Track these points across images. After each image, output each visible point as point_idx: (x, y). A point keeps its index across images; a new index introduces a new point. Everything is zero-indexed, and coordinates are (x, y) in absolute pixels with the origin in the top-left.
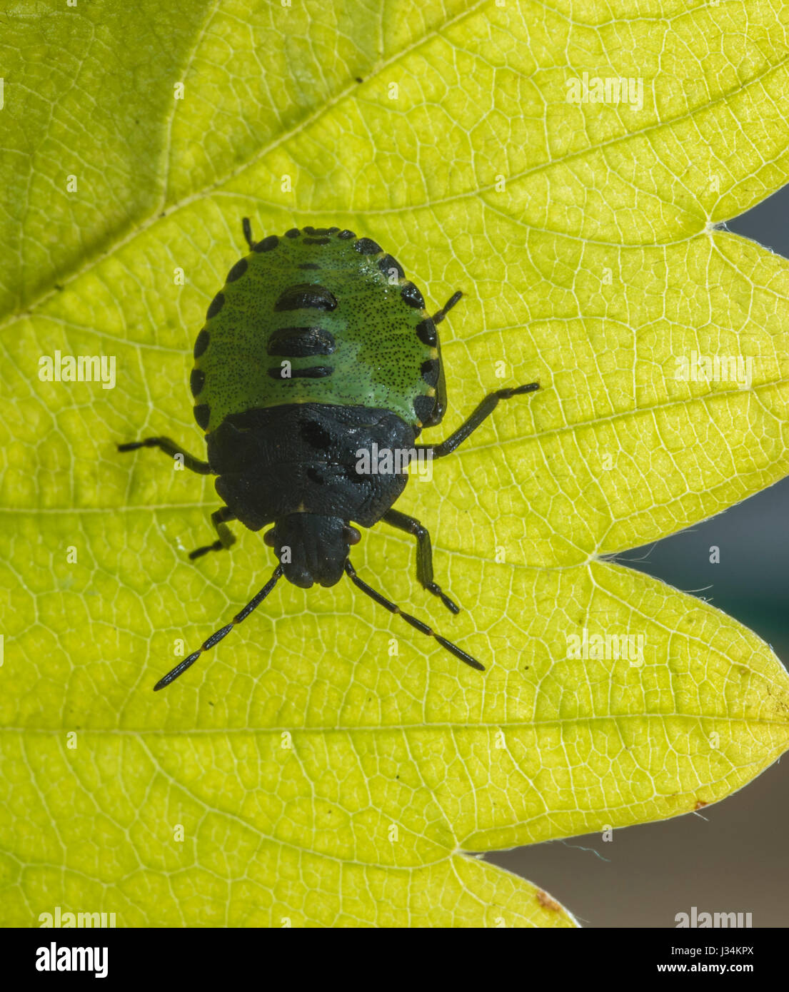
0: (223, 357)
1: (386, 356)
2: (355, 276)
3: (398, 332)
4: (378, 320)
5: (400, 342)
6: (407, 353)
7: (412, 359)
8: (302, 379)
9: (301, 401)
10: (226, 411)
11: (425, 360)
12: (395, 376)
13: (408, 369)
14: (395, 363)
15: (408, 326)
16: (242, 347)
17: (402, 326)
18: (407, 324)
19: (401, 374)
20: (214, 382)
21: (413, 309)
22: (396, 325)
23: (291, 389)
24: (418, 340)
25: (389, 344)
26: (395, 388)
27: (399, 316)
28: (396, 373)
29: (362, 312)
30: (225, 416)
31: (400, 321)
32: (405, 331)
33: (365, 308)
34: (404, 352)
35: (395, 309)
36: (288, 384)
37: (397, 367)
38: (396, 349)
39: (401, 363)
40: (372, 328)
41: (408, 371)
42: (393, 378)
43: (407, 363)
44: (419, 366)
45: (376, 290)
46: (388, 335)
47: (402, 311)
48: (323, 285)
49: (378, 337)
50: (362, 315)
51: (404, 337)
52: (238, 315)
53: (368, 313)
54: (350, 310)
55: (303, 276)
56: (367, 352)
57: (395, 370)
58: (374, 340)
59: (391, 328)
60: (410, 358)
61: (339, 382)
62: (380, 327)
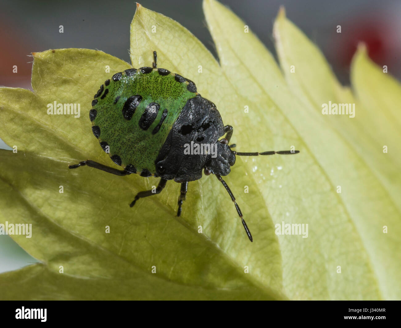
0: (130, 152)
1: (168, 89)
2: (128, 86)
3: (159, 81)
4: (152, 85)
5: (164, 82)
6: (169, 82)
7: (172, 82)
8: (164, 122)
9: (171, 128)
10: (153, 162)
11: (174, 78)
12: (177, 91)
13: (175, 85)
14: (172, 88)
15: (158, 77)
16: (134, 142)
17: (157, 79)
18: (157, 77)
19: (177, 88)
20: (137, 161)
21: (151, 72)
22: (156, 80)
23: (164, 129)
24: (165, 76)
25: (163, 86)
26: (181, 94)
27: (153, 77)
28: (176, 90)
29: (146, 89)
30: (154, 163)
31: (155, 79)
32: (160, 79)
33: (145, 87)
34: (169, 83)
35: (149, 78)
36: (162, 128)
37: (173, 88)
38: (166, 85)
39: (172, 86)
40: (155, 89)
41: (176, 85)
42: (177, 92)
43: (173, 84)
44: (176, 81)
45: (138, 81)
46: (159, 85)
47: (151, 76)
48: (129, 97)
49: (159, 88)
50: (148, 89)
51: (162, 80)
52: (117, 138)
53: (147, 87)
54: (144, 92)
55: (120, 103)
56: (164, 94)
57: (174, 89)
58: (160, 90)
59: (157, 83)
60: (171, 83)
61: (171, 110)
62: (155, 85)
